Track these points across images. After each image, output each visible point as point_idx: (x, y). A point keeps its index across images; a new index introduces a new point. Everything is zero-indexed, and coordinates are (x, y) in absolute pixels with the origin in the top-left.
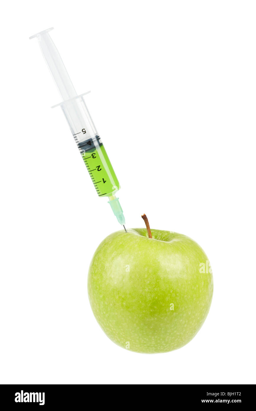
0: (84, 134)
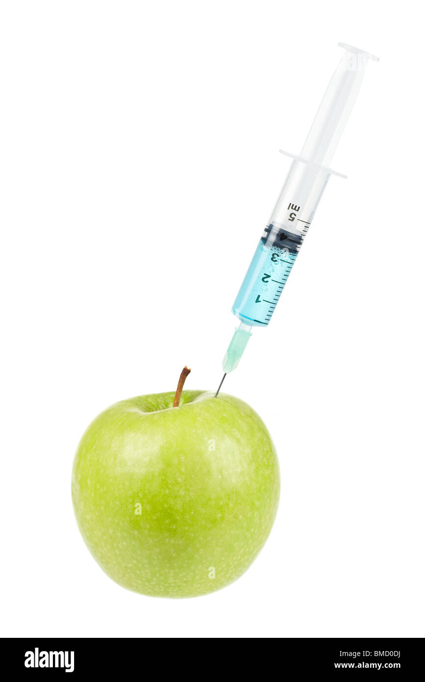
0: (289, 219)
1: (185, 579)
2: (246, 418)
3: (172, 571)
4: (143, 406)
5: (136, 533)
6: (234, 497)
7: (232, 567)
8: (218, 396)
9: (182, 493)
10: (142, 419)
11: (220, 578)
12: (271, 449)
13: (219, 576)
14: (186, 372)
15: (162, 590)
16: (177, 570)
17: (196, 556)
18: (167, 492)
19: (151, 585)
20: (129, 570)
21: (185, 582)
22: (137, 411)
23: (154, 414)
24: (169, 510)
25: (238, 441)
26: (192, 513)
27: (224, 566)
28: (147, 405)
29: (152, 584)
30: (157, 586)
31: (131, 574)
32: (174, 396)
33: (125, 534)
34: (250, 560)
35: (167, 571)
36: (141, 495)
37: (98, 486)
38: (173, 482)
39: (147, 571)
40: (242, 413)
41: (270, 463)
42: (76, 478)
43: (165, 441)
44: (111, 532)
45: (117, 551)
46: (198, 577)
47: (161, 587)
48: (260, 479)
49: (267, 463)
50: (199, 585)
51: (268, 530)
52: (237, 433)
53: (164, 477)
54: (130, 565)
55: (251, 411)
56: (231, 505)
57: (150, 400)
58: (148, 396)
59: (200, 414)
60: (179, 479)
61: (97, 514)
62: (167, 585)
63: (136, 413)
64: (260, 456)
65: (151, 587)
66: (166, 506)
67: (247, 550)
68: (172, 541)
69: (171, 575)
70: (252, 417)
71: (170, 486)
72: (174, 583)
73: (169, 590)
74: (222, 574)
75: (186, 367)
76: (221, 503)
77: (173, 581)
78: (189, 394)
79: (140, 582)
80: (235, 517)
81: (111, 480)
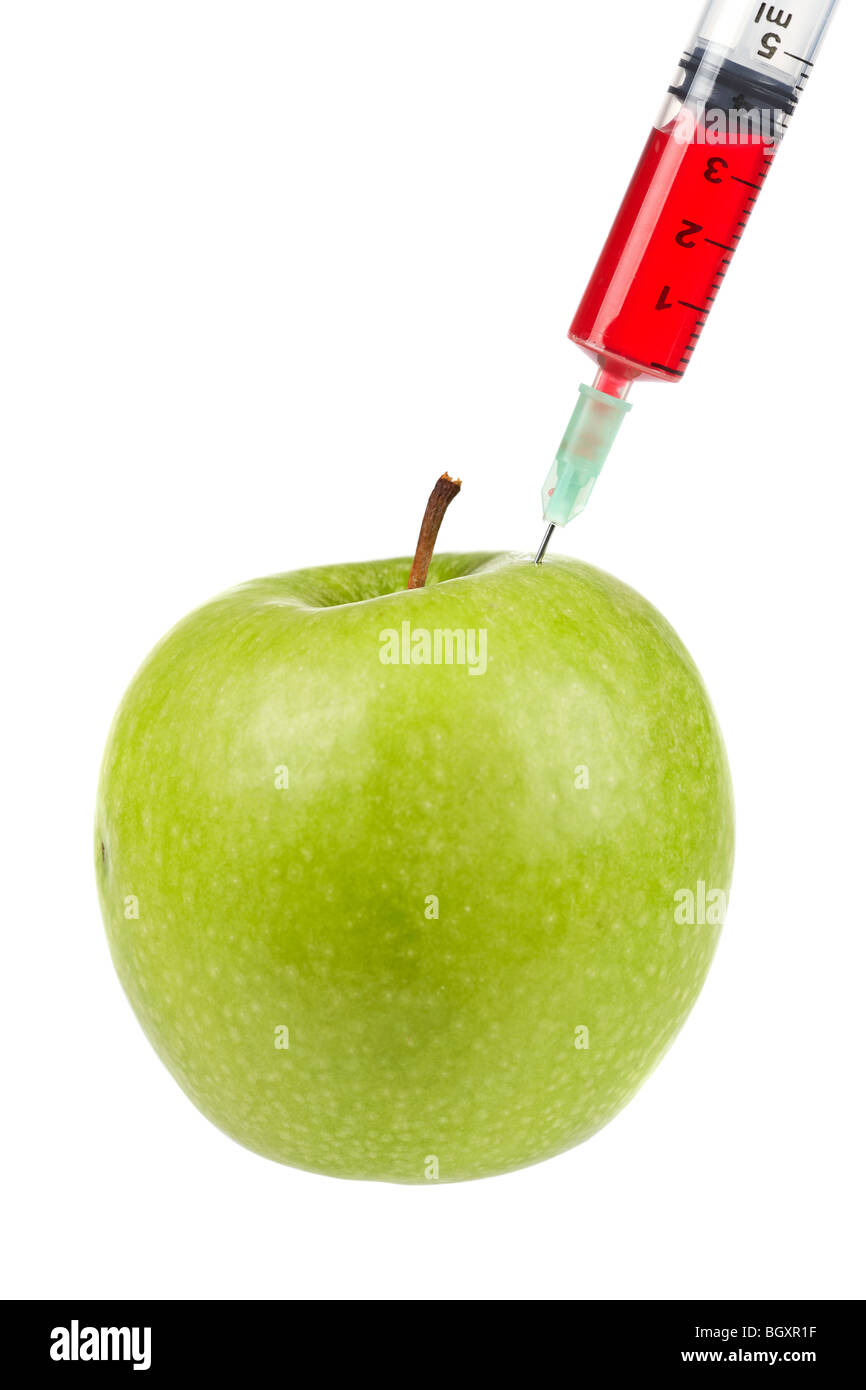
1: (443, 1120)
2: (630, 624)
3: (402, 1095)
4: (316, 595)
5: (291, 973)
6: (596, 864)
7: (588, 1085)
8: (543, 560)
9: (435, 846)
10: (310, 624)
11: (550, 1118)
12: (707, 721)
13: (549, 1110)
14: (446, 491)
15: (372, 1156)
16: (418, 1091)
17: (478, 1046)
18: (390, 842)
19: (336, 1139)
20: (269, 1094)
21: (442, 1129)
22: (295, 605)
23: (348, 610)
24: (395, 901)
25: (609, 690)
26: (468, 909)
27: (564, 1079)
28: (325, 592)
29: (342, 1134)
30: (357, 1143)
31: (277, 1105)
32: (408, 568)
33: (258, 978)
34: (642, 1065)
35: (386, 1092)
36: (307, 854)
37: (175, 831)
38: (408, 813)
39: (327, 1094)
40: (619, 610)
41: (707, 764)
42: (109, 810)
43: (382, 686)
44: (213, 971)
45: (234, 1034)
46: (483, 1115)
47: (368, 1143)
48: (676, 811)
49: (696, 764)
50: (486, 1140)
51: (698, 972)
52: (605, 667)
53: (378, 799)
54: (271, 1077)
55: (646, 605)
56: (587, 886)
57: (334, 578)
58: (329, 570)
59: (491, 607)
60: (428, 805)
61: (169, 916)
62: (386, 1139)
63: (291, 609)
64: (676, 741)
65: (337, 1145)
66: (384, 886)
67: (635, 1032)
68: (405, 999)
69: (401, 1105)
70: (648, 624)
71: (397, 825)
72: (411, 1131)
73: (395, 1156)
74: (558, 1104)
75: (446, 474)
76: (558, 881)
77: (406, 1126)
78: (454, 563)
79: (305, 1130)
80: (599, 925)
81: (216, 809)
